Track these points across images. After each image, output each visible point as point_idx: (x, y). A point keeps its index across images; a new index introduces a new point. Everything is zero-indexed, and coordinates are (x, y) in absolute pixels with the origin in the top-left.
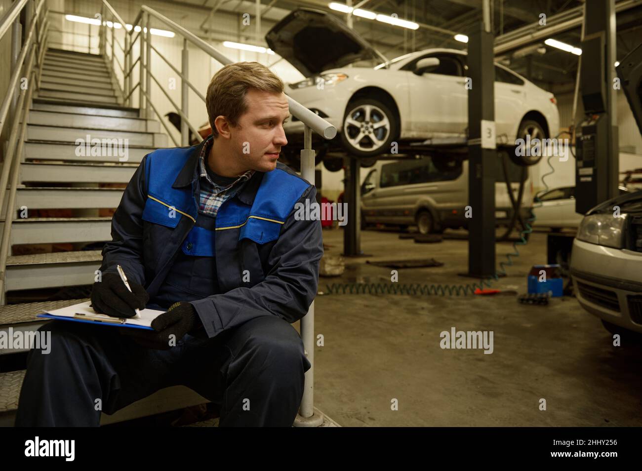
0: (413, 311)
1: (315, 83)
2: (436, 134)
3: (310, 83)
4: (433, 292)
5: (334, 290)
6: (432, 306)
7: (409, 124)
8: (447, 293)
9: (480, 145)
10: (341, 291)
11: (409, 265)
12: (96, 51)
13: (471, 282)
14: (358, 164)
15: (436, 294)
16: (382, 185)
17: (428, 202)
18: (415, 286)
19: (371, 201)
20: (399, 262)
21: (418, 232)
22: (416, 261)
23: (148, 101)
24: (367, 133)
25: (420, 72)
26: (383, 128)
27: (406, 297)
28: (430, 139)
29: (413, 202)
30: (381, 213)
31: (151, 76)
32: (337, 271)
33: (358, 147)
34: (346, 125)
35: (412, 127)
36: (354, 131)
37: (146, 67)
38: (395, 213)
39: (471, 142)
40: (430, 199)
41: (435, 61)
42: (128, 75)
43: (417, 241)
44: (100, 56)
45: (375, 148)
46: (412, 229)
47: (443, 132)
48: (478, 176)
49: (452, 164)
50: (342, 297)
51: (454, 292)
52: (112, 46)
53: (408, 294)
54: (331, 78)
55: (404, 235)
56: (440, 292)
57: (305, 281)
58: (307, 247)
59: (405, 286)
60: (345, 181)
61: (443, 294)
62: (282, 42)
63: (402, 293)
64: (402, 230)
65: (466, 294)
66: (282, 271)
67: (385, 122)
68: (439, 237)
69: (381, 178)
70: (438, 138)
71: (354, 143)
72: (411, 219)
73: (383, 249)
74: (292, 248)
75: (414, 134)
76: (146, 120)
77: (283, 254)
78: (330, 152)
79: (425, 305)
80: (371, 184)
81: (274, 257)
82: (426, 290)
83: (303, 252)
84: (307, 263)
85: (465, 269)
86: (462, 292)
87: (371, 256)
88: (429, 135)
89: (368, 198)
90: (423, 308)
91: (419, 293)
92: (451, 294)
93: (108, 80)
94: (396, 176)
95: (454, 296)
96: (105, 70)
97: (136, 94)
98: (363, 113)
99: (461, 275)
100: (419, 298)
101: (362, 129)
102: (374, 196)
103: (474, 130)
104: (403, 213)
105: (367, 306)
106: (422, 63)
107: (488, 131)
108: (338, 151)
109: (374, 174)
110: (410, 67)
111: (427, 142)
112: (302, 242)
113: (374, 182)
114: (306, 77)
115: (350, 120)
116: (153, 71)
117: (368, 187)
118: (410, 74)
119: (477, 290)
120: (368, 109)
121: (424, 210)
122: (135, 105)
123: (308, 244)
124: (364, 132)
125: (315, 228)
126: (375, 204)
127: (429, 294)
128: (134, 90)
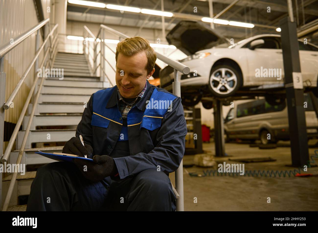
0: (255, 185)
1: (192, 59)
2: (265, 83)
3: (190, 59)
4: (268, 175)
5: (208, 174)
6: (267, 183)
7: (248, 77)
8: (277, 176)
9: (293, 87)
10: (212, 174)
11: (254, 160)
12: (81, 52)
13: (292, 169)
14: (221, 103)
15: (270, 176)
16: (238, 117)
17: (265, 125)
18: (257, 172)
19: (231, 126)
20: (249, 159)
21: (262, 143)
22: (258, 159)
23: (104, 72)
24: (223, 84)
25: (253, 48)
26: (233, 81)
27: (251, 178)
28: (262, 85)
29: (257, 125)
30: (238, 133)
31: (105, 60)
32: (210, 164)
33: (219, 92)
34: (211, 80)
35: (251, 79)
36: (216, 83)
37: (103, 55)
38: (247, 132)
39: (287, 86)
40: (267, 123)
41: (262, 41)
42: (95, 61)
43: (261, 148)
44: (83, 54)
45: (228, 92)
46: (258, 142)
47: (269, 81)
48: (293, 105)
49: (278, 101)
50: (212, 178)
51: (282, 175)
52: (88, 48)
53: (253, 176)
54: (201, 55)
55: (252, 145)
56: (273, 175)
57: (177, 147)
58: (176, 130)
59: (250, 172)
60: (214, 113)
61: (275, 176)
62: (175, 39)
63: (249, 176)
64: (251, 142)
65: (289, 176)
66: (163, 143)
67: (234, 77)
68: (274, 145)
69: (237, 112)
70: (266, 84)
71: (217, 90)
72: (257, 135)
73: (239, 153)
74: (168, 131)
75: (251, 83)
76: (103, 82)
77: (164, 134)
78: (205, 97)
79: (263, 182)
80: (231, 116)
81: (159, 137)
82: (264, 174)
83: (175, 133)
84: (177, 137)
85: (290, 162)
86: (287, 175)
87: (231, 156)
88: (261, 83)
89: (230, 124)
90: (261, 184)
91: (259, 176)
92: (280, 176)
93: (86, 65)
94: (246, 111)
95: (282, 177)
96: (85, 61)
97: (98, 70)
98: (220, 73)
99: (287, 166)
100: (259, 178)
101: (221, 82)
102: (234, 123)
103: (288, 78)
104: (252, 132)
105: (226, 182)
106: (253, 43)
107: (297, 78)
108: (208, 96)
109: (233, 111)
110: (247, 46)
111: (260, 88)
112: (174, 127)
113: (233, 115)
114: (188, 55)
115: (213, 78)
116: (106, 57)
117: (230, 118)
118: (247, 50)
119: (297, 174)
120: (223, 70)
121: (264, 130)
122: (98, 75)
123: (177, 128)
124: (222, 83)
125: (181, 120)
126: (234, 128)
127: (266, 176)
128: (98, 67)
